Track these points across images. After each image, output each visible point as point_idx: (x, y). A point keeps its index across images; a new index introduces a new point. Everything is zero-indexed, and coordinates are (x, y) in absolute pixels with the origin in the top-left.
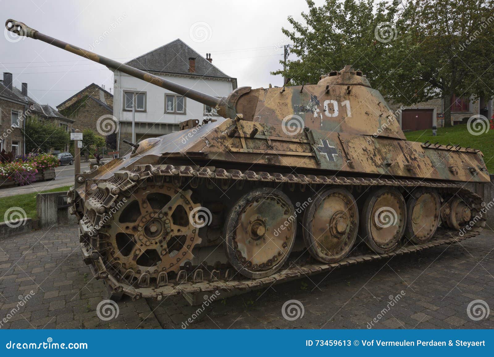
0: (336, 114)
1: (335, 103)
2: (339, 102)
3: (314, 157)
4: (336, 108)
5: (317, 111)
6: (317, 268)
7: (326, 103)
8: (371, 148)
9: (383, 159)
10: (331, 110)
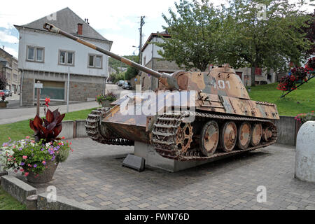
0: (224, 87)
1: (223, 82)
2: (225, 81)
3: (224, 108)
4: (224, 84)
5: (215, 85)
6: (225, 154)
7: (219, 81)
8: (239, 104)
9: (244, 109)
10: (222, 85)
